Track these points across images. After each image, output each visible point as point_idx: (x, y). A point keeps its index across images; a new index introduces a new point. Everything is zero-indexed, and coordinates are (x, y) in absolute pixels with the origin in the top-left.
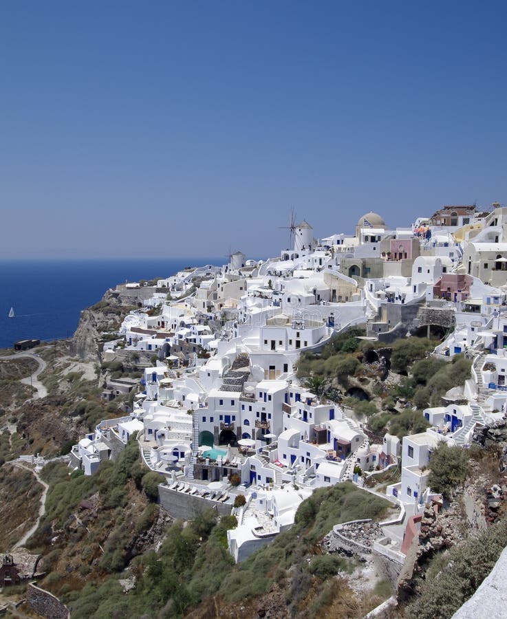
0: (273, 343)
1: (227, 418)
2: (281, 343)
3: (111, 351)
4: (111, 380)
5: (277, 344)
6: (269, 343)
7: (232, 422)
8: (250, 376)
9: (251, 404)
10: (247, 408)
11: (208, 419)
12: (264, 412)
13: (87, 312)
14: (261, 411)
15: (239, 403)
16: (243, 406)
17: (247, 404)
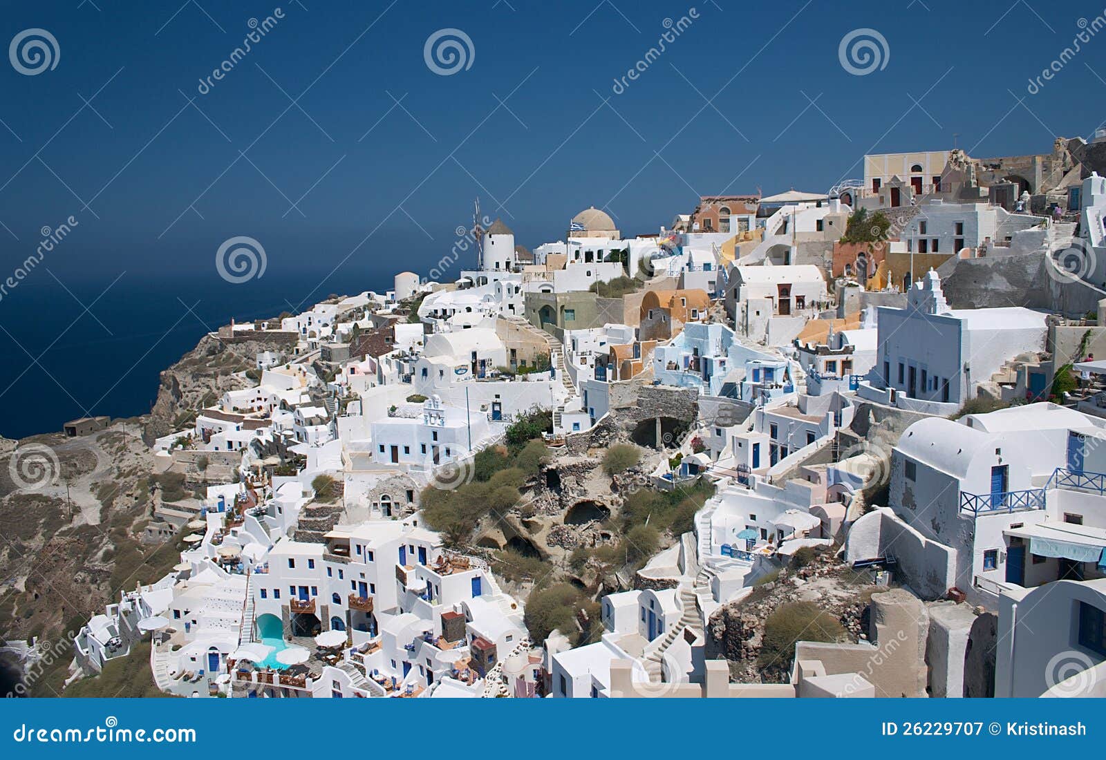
0: (394, 449)
1: (304, 590)
2: (407, 450)
3: (165, 454)
4: (164, 506)
5: (401, 451)
6: (388, 451)
7: (311, 597)
8: (343, 513)
9: (342, 566)
10: (335, 573)
11: (270, 594)
12: (363, 580)
13: (170, 372)
14: (358, 579)
15: (322, 565)
16: (329, 569)
17: (336, 567)
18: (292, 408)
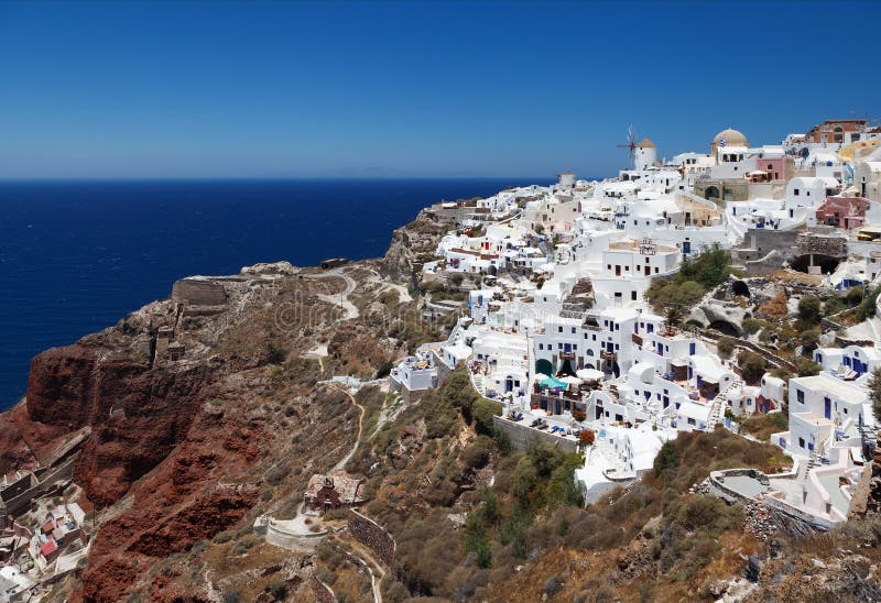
0: (618, 268)
1: (568, 347)
2: (627, 268)
3: (431, 272)
4: (432, 302)
5: (623, 269)
6: (613, 268)
8: (593, 302)
9: (595, 333)
10: (590, 336)
11: (546, 347)
12: (610, 341)
13: (400, 231)
14: (607, 341)
15: (581, 332)
16: (586, 335)
17: (591, 333)
18: (515, 248)
